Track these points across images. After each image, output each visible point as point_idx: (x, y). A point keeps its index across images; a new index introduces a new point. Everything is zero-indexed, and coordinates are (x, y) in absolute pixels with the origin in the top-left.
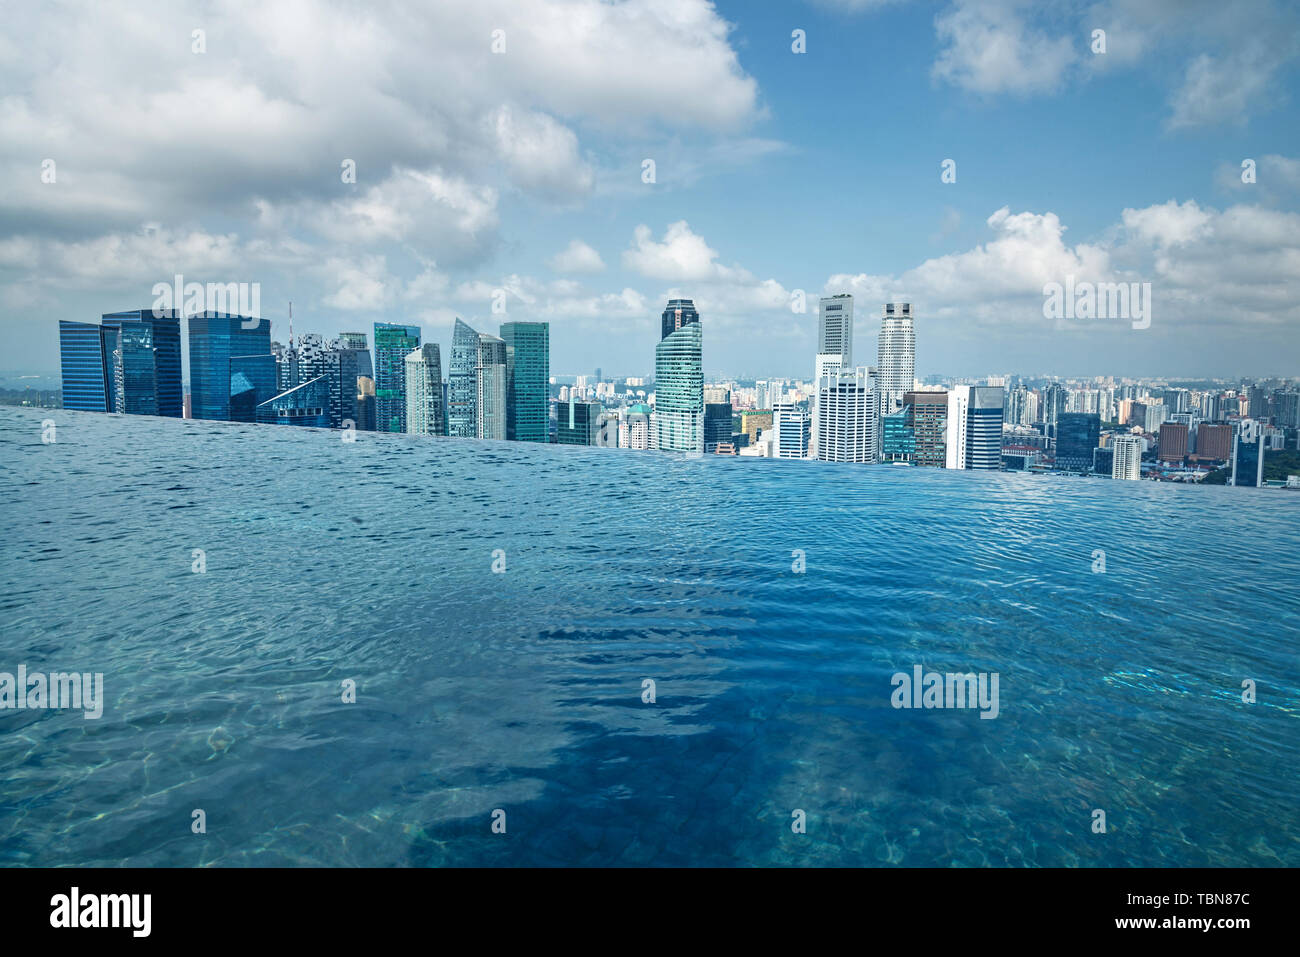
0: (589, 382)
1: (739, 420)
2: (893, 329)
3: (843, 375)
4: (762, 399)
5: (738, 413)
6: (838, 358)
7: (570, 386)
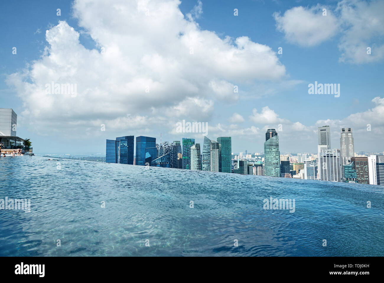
0: (243, 154)
1: (292, 166)
2: (345, 137)
3: (328, 152)
4: (300, 159)
5: (292, 164)
6: (326, 146)
7: (238, 155)
